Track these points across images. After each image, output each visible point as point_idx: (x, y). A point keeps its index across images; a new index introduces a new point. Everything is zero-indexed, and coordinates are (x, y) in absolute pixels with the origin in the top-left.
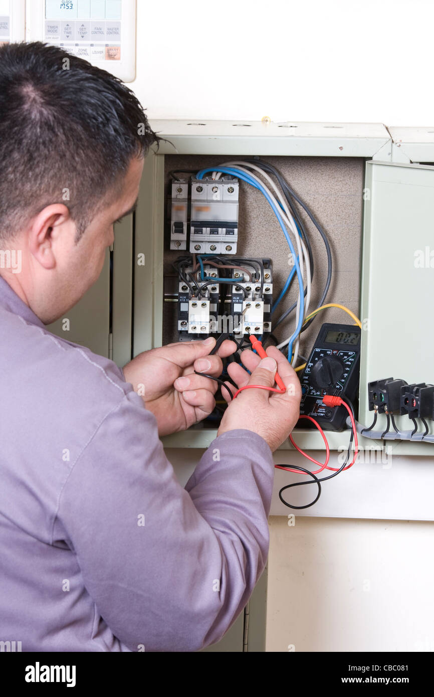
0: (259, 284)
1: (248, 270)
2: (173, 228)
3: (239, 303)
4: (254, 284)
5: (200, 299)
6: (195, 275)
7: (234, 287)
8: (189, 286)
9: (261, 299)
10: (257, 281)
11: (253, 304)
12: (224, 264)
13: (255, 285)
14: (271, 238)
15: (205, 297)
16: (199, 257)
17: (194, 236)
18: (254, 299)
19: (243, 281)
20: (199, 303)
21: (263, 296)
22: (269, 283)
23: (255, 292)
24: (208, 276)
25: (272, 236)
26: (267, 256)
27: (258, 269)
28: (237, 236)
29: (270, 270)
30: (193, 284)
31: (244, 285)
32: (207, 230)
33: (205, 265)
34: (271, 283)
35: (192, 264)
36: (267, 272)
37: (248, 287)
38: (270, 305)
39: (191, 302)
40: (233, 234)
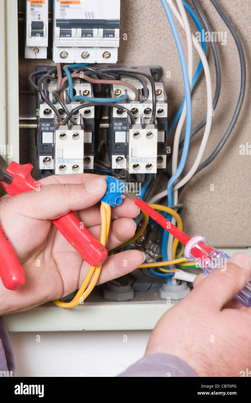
0: (148, 105)
1: (132, 84)
2: (29, 29)
3: (122, 130)
4: (142, 105)
5: (70, 128)
6: (61, 94)
7: (115, 110)
8: (54, 109)
9: (153, 125)
10: (146, 100)
11: (143, 132)
12: (100, 78)
13: (144, 106)
14: (160, 38)
15: (76, 124)
16: (65, 68)
17: (59, 40)
18: (144, 126)
19: (128, 101)
20: (70, 133)
21: (156, 122)
22: (161, 102)
23: (144, 116)
24: (78, 94)
25: (162, 35)
26: (156, 64)
27: (146, 82)
28: (119, 39)
29: (162, 83)
30: (58, 106)
31: (129, 107)
32: (76, 32)
33: (74, 79)
34: (165, 102)
35: (56, 78)
36: (159, 87)
37: (133, 109)
38: (164, 133)
39: (58, 133)
40: (114, 36)
